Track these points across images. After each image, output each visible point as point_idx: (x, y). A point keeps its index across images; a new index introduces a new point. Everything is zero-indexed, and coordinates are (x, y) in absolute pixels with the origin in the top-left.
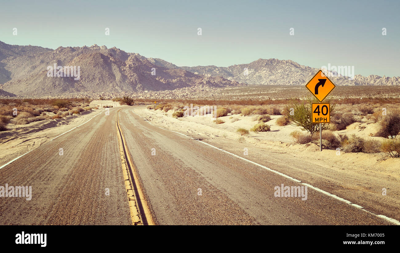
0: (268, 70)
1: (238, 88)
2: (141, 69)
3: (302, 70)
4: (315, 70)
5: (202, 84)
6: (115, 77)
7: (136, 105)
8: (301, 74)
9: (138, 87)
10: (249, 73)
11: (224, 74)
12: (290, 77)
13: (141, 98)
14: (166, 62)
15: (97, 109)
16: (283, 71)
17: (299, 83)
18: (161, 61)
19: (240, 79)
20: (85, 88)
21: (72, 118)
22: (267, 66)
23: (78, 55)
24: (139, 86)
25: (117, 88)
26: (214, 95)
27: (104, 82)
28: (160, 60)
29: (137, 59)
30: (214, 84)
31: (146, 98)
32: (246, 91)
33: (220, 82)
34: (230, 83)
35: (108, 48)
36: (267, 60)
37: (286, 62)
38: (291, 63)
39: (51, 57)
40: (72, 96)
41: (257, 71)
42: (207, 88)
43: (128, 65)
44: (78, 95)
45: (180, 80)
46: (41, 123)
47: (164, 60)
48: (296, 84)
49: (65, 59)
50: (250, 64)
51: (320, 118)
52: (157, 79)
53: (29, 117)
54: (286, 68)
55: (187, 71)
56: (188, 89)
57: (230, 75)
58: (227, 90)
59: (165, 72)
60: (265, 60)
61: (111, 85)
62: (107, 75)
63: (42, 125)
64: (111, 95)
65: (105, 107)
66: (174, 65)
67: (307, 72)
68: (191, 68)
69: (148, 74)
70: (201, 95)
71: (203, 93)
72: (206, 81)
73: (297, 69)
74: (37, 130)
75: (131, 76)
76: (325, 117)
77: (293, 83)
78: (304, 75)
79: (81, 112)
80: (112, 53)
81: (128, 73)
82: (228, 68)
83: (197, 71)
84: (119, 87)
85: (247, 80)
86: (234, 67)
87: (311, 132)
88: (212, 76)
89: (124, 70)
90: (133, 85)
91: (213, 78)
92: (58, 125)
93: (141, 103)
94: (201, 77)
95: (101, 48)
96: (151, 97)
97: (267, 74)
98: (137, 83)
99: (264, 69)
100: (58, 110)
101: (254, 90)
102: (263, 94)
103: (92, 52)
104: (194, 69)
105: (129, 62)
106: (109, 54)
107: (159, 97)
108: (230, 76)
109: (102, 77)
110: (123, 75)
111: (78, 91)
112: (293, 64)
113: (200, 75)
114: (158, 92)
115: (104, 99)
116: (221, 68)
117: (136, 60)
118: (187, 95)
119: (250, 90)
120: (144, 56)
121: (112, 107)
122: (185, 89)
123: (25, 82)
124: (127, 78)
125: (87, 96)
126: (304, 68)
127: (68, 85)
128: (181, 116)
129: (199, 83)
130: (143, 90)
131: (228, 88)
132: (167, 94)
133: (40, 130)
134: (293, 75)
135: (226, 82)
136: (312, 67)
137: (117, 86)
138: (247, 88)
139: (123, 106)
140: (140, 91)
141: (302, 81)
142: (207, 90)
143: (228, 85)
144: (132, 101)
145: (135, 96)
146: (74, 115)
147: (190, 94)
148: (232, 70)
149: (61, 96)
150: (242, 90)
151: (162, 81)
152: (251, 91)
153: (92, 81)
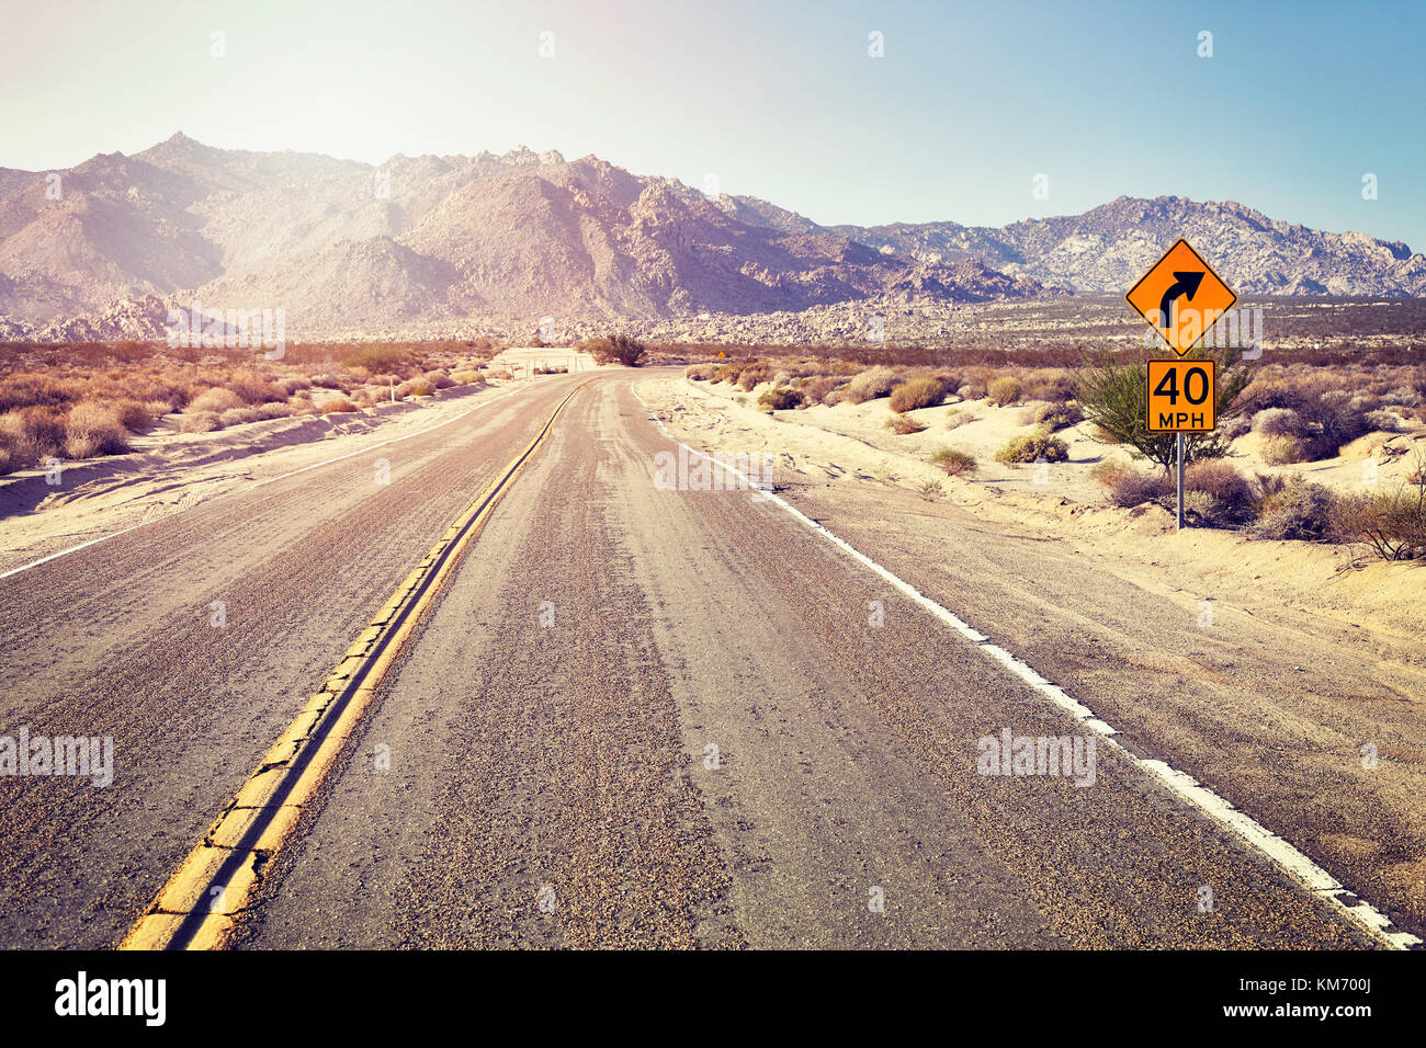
0: (1151, 239)
1: (1039, 303)
2: (686, 236)
3: (1278, 238)
4: (1328, 238)
5: (908, 290)
6: (593, 264)
7: (654, 364)
8: (1275, 254)
9: (676, 301)
10: (1082, 250)
11: (989, 255)
12: (1232, 266)
13: (684, 339)
14: (780, 210)
15: (509, 377)
16: (1205, 240)
17: (1265, 287)
18: (760, 206)
19: (1048, 273)
20: (486, 302)
21: (397, 410)
22: (1148, 222)
23: (459, 185)
24: (678, 295)
25: (598, 302)
26: (949, 329)
27: (552, 283)
28: (755, 201)
29: (672, 198)
30: (953, 289)
31: (701, 339)
32: (1068, 315)
33: (974, 282)
34: (1009, 286)
35: (568, 159)
36: (1148, 201)
37: (1220, 208)
38: (1239, 215)
39: (366, 194)
40: (440, 333)
41: (1112, 242)
42: (925, 305)
43: (638, 222)
44: (459, 330)
45: (829, 276)
46: (265, 429)
47: (769, 203)
48: (1256, 291)
49: (413, 201)
50: (1085, 215)
51: (1178, 415)
52: (744, 271)
53: (232, 406)
54: (1219, 232)
55: (852, 243)
56: (858, 309)
57: (1012, 255)
58: (998, 313)
59: (773, 248)
60: (1143, 200)
61: (577, 293)
62: (564, 258)
63: (267, 433)
64: (578, 328)
65: (540, 373)
66: (807, 221)
67: (1295, 246)
68: (869, 230)
69: (711, 251)
70: (903, 329)
71: (909, 322)
72: (923, 280)
73: (1260, 236)
74: (241, 451)
75: (652, 261)
76: (1197, 410)
77: (1243, 285)
78: (1284, 259)
79: (444, 388)
80: (584, 178)
81: (638, 248)
82: (1006, 232)
83: (890, 242)
84: (605, 302)
85: (1072, 275)
86: (1026, 228)
87: (1167, 465)
88: (944, 259)
89: (625, 240)
90: (658, 294)
91: (949, 268)
92: (328, 434)
93: (674, 359)
94: (905, 265)
95: (542, 158)
96: (721, 337)
97: (1149, 254)
98: (673, 287)
99: (1137, 233)
100: (364, 383)
101: (1097, 314)
102: (1130, 326)
103: (511, 174)
104: (881, 234)
105: (642, 210)
106: (570, 179)
107: (751, 335)
108: (1012, 262)
109: (545, 265)
110: (621, 256)
111: (460, 313)
112: (1246, 215)
113: (902, 257)
114: (748, 318)
115: (548, 345)
116: (978, 230)
117: (669, 202)
118: (852, 328)
119: (1083, 314)
120: (696, 188)
121: (566, 371)
122: (844, 309)
123: (274, 281)
124: (636, 267)
125: (491, 331)
126: (1285, 232)
127: (423, 293)
128: (790, 403)
129: (896, 286)
130: (694, 310)
131: (1002, 303)
132: (780, 325)
133: (256, 450)
134: (1244, 258)
135: (995, 283)
136: (1316, 228)
137: (598, 297)
138: (1072, 303)
139: (608, 367)
140: (682, 313)
141: (1276, 278)
142: (927, 311)
143: (1001, 292)
144: (641, 349)
145: (663, 332)
146: (410, 398)
147: (864, 325)
148: (1017, 239)
149: (402, 333)
150: (1051, 313)
151: (761, 277)
152: (1086, 316)
153: (509, 277)
